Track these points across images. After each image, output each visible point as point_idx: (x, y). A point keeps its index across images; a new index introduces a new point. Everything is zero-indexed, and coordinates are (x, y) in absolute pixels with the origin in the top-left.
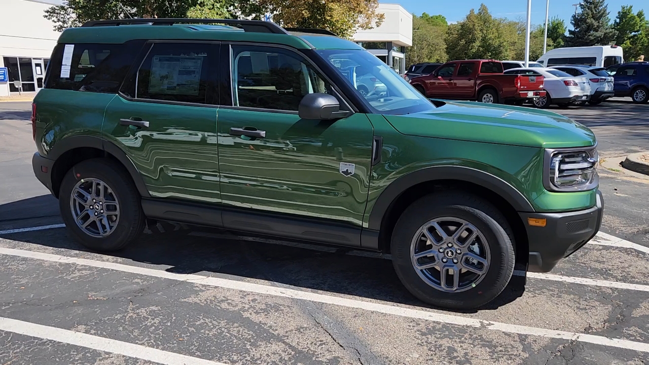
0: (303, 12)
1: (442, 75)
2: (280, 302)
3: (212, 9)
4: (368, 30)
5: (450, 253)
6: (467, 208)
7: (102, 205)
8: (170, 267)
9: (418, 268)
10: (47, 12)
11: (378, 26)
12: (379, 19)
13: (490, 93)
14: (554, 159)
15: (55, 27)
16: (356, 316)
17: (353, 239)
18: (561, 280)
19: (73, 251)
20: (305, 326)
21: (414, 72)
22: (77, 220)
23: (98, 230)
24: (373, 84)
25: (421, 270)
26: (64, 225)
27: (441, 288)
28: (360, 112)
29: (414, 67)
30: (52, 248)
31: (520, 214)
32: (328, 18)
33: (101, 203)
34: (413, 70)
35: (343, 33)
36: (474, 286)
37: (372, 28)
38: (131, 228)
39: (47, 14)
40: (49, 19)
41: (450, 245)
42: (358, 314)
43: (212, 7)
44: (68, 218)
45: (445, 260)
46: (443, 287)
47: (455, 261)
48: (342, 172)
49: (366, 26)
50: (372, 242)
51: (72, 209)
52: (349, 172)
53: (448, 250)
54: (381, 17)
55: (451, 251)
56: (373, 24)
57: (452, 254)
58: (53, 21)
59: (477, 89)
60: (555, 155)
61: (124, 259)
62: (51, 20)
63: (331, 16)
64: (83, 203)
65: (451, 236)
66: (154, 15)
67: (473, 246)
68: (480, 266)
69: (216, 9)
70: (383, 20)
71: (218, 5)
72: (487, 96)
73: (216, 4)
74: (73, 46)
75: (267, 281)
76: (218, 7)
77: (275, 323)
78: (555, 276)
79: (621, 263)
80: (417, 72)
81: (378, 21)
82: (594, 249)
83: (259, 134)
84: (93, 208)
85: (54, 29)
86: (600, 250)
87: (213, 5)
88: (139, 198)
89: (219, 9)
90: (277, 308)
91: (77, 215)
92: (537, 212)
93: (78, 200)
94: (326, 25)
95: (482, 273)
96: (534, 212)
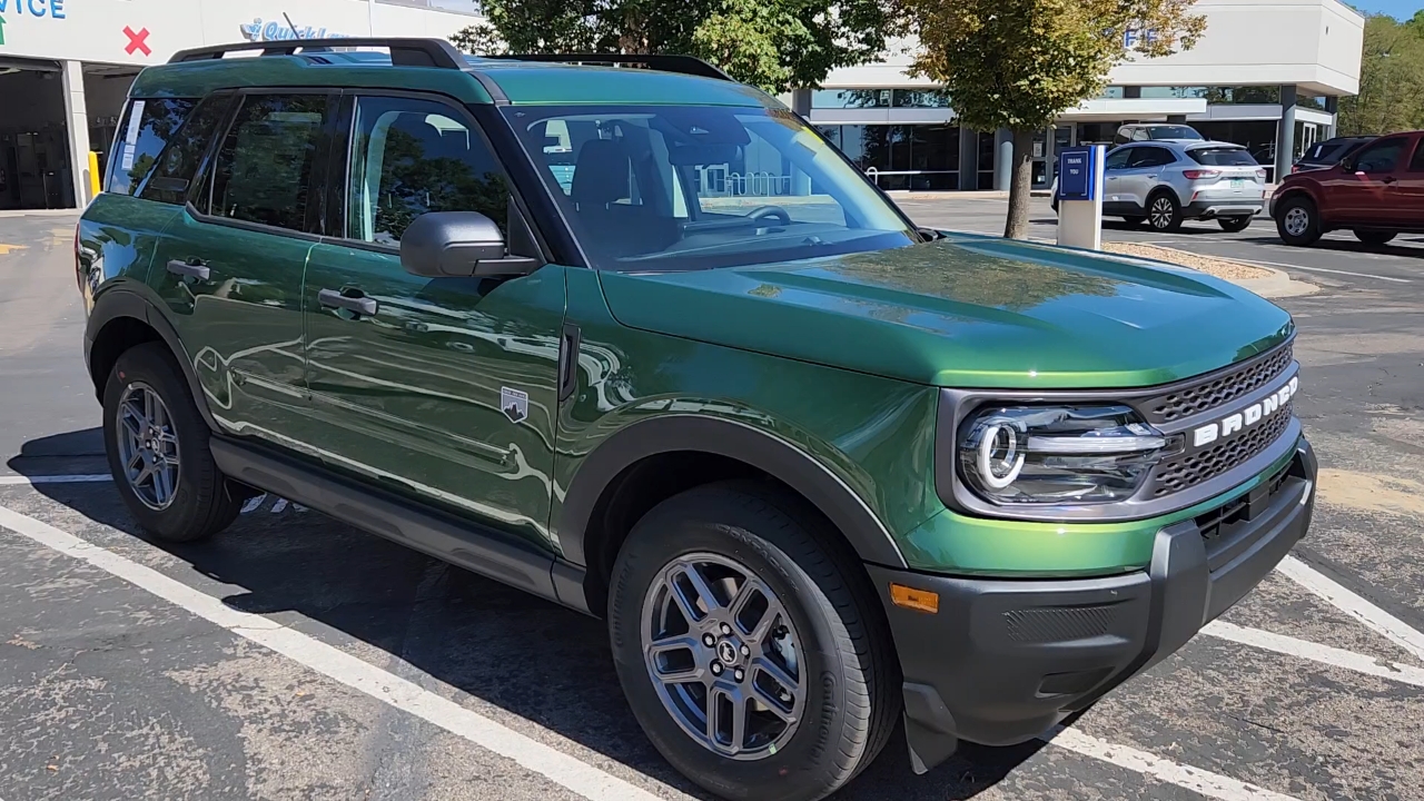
0: (966, 20)
1: (1369, 168)
2: (357, 714)
3: (751, 20)
4: (1158, 58)
5: (726, 650)
7: (161, 441)
8: (238, 590)
9: (661, 681)
11: (1187, 48)
12: (1190, 30)
14: (979, 420)
16: (478, 778)
17: (539, 580)
19: (118, 531)
20: (338, 781)
21: (1319, 160)
22: (129, 470)
23: (155, 492)
24: (1191, 185)
25: (670, 687)
26: (111, 478)
27: (706, 740)
28: (556, 262)
29: (1320, 148)
31: (872, 571)
32: (1041, 31)
33: (160, 438)
34: (1316, 156)
35: (1081, 67)
36: (773, 750)
37: (1171, 52)
38: (199, 498)
41: (726, 630)
42: (493, 771)
43: (750, 15)
44: (116, 469)
45: (717, 668)
46: (710, 741)
47: (738, 675)
48: (506, 410)
49: (1156, 50)
50: (573, 593)
51: (122, 446)
52: (518, 411)
53: (724, 642)
54: (1197, 25)
55: (728, 646)
56: (1176, 46)
57: (732, 655)
60: (987, 408)
61: (181, 561)
63: (1046, 26)
64: (136, 436)
65: (725, 606)
66: (641, 38)
67: (781, 642)
69: (759, 20)
70: (1202, 32)
71: (764, 12)
74: (143, 103)
76: (765, 14)
77: (282, 763)
79: (1401, 744)
80: (1326, 159)
81: (1188, 34)
82: (1352, 689)
84: (150, 447)
86: (1372, 695)
87: (755, 12)
88: (207, 432)
89: (768, 20)
90: (326, 724)
91: (129, 456)
94: (1034, 49)
95: (791, 719)
96: (904, 569)
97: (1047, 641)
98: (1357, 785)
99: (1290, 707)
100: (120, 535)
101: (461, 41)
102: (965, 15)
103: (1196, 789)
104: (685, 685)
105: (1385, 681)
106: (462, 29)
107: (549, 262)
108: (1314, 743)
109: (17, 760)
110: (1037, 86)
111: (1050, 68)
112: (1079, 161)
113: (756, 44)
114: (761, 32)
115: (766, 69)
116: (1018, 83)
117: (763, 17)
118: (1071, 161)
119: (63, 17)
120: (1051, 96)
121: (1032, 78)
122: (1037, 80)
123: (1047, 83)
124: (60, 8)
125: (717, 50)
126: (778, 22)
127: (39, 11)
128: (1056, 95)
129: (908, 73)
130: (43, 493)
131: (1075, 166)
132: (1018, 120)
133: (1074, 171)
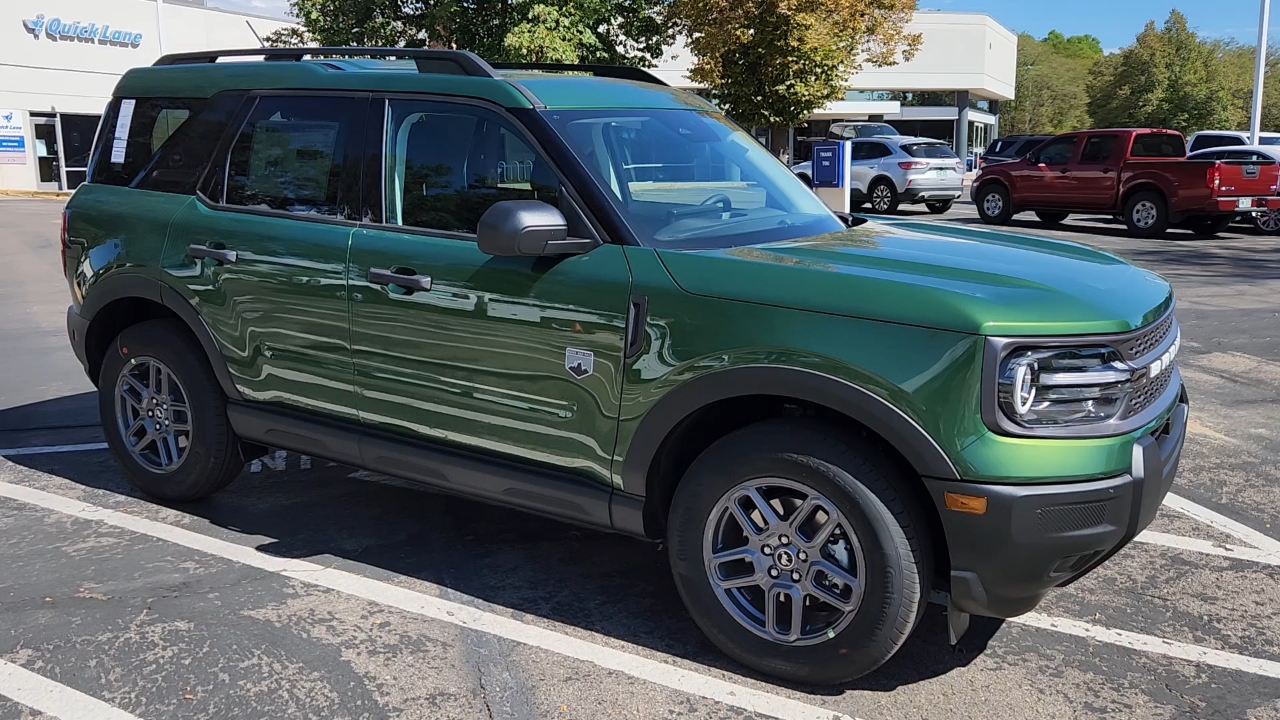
0: (738, 33)
1: (1048, 161)
2: (435, 633)
3: (555, 29)
4: (885, 67)
5: (785, 557)
6: (814, 462)
7: (166, 410)
8: (268, 540)
9: (720, 586)
11: (907, 59)
12: (910, 45)
13: (1150, 201)
14: (1013, 361)
16: (570, 678)
17: (596, 511)
18: (1083, 634)
19: (117, 495)
20: (453, 690)
21: (998, 154)
22: (128, 438)
23: (159, 457)
24: (905, 174)
25: (728, 591)
26: (105, 445)
27: (765, 632)
28: (613, 242)
29: (1000, 144)
30: (83, 487)
31: (927, 483)
32: (795, 44)
33: (165, 407)
34: (997, 150)
35: (827, 74)
36: (831, 635)
37: (895, 63)
38: (212, 460)
41: (784, 540)
42: (579, 673)
43: (554, 25)
44: (113, 436)
45: (774, 573)
46: (770, 632)
47: (796, 576)
48: (570, 368)
49: (883, 61)
50: (631, 520)
51: (119, 415)
52: (583, 368)
53: (782, 550)
54: (915, 40)
55: (786, 553)
56: (898, 57)
57: (790, 561)
59: (1122, 190)
61: (196, 518)
63: (800, 40)
64: (137, 406)
65: (786, 520)
66: (450, 43)
67: (835, 547)
68: (846, 593)
69: (561, 29)
70: (919, 47)
71: (567, 22)
72: (1144, 205)
73: (562, 19)
74: (133, 102)
75: (436, 586)
76: (567, 25)
77: (395, 679)
78: (1078, 623)
79: (1257, 603)
80: (1006, 153)
81: (908, 48)
82: (1206, 566)
83: (418, 281)
84: (153, 416)
86: (1223, 569)
87: (557, 22)
88: (225, 400)
89: (569, 29)
90: (417, 646)
91: (127, 426)
92: (972, 481)
93: (130, 402)
94: (790, 59)
95: (848, 608)
96: (957, 480)
97: (1066, 531)
98: (1240, 634)
99: (1167, 582)
100: (122, 498)
101: (274, 41)
102: (736, 29)
103: (1129, 646)
104: (739, 589)
105: (1226, 558)
106: (273, 31)
107: (605, 242)
108: (1196, 607)
109: (152, 693)
110: (792, 90)
111: (801, 75)
112: (830, 154)
113: (561, 50)
114: (564, 40)
116: (777, 88)
118: (823, 154)
120: (804, 99)
121: (788, 83)
122: (792, 86)
123: (800, 88)
126: (577, 31)
128: (807, 98)
130: (20, 464)
131: (826, 159)
132: (778, 119)
133: (826, 163)
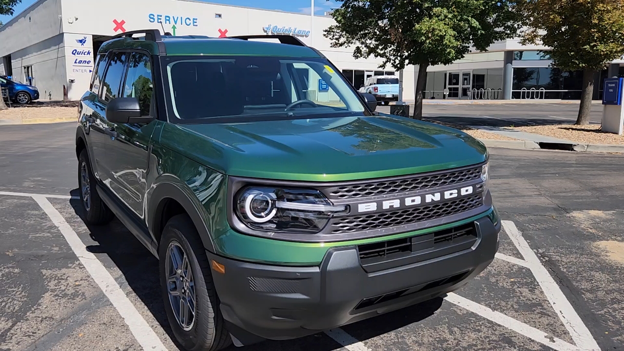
0: (551, 17)
2: (88, 294)
3: (444, 20)
10: (326, 31)
14: (245, 191)
15: (331, 44)
19: (80, 218)
32: (596, 22)
39: (326, 33)
40: (327, 37)
42: (110, 322)
43: (443, 17)
45: (183, 291)
46: (180, 321)
58: (330, 38)
62: (328, 38)
68: (193, 306)
71: (450, 16)
76: (450, 17)
82: (520, 346)
83: (114, 134)
85: (331, 45)
87: (446, 16)
94: (593, 30)
96: (214, 254)
101: (328, 32)
102: (551, 15)
106: (329, 27)
110: (595, 48)
111: (604, 39)
112: (614, 85)
113: (443, 30)
114: (448, 25)
115: (447, 42)
116: (584, 47)
117: (449, 18)
118: (610, 85)
119: (197, 26)
120: (602, 53)
121: (592, 44)
122: (595, 46)
123: (601, 47)
124: (196, 22)
125: (425, 33)
126: (457, 20)
127: (188, 24)
128: (606, 52)
129: (520, 43)
131: (611, 88)
132: (584, 65)
133: (611, 90)
